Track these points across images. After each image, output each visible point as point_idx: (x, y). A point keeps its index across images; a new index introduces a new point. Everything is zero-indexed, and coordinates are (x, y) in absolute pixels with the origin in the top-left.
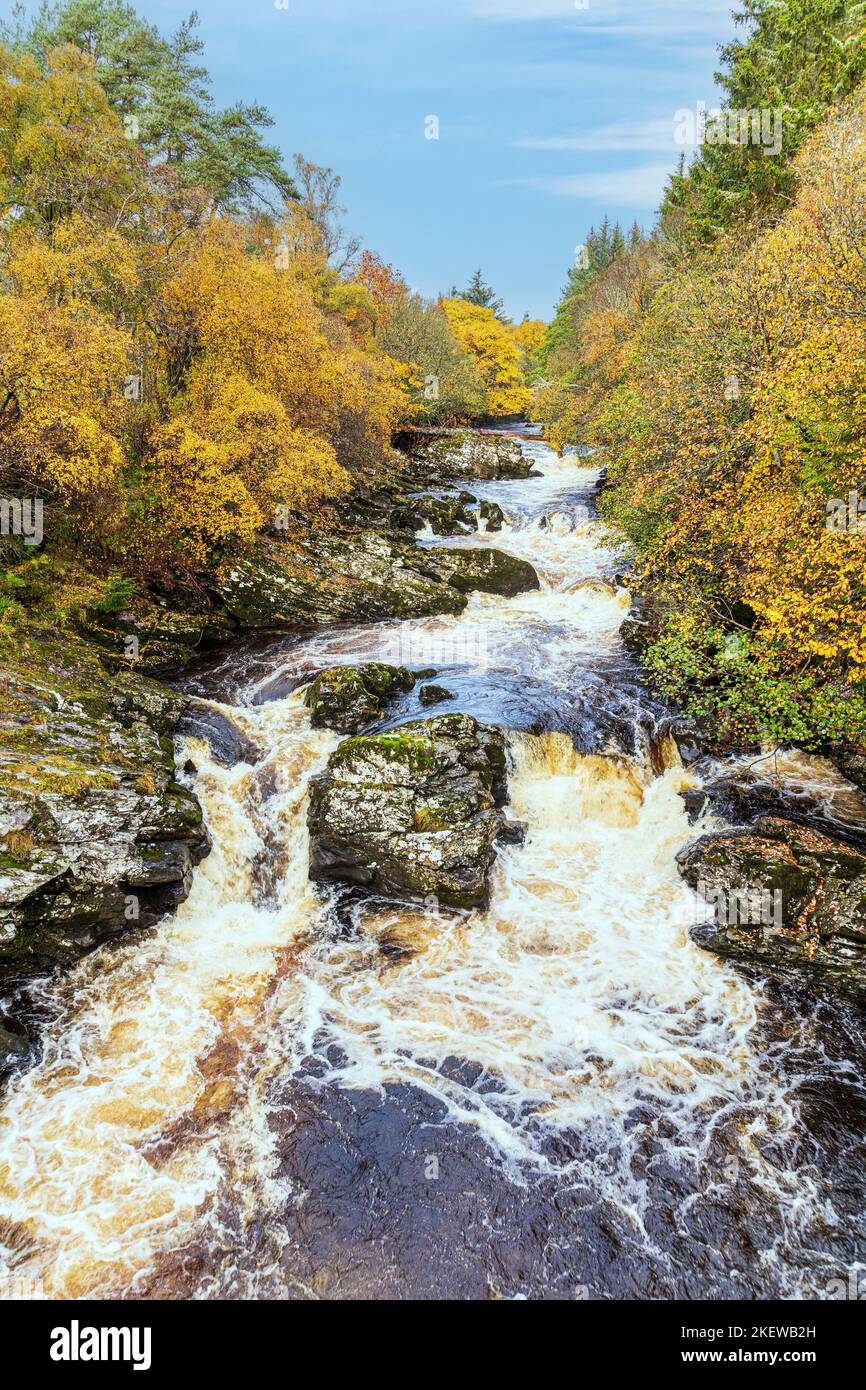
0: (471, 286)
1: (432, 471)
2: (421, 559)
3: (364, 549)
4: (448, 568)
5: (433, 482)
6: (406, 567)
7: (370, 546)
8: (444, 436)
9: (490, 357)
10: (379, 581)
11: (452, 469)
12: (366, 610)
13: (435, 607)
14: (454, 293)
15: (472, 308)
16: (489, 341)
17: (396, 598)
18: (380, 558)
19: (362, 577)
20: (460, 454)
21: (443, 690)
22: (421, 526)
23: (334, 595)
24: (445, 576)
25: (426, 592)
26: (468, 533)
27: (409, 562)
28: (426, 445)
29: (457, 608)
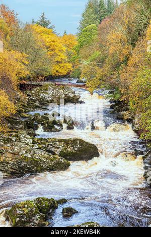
0: (40, 19)
1: (35, 101)
2: (45, 144)
3: (19, 140)
4: (58, 148)
5: (37, 107)
6: (39, 148)
7: (22, 139)
8: (39, 85)
9: (52, 50)
10: (29, 156)
11: (44, 100)
12: (23, 170)
13: (55, 167)
14: (33, 22)
15: (42, 28)
16: (52, 43)
17: (37, 163)
18: (27, 144)
19: (20, 154)
20: (47, 94)
21: (73, 209)
22: (37, 128)
23: (8, 163)
24: (57, 152)
25: (51, 160)
26: (59, 131)
27: (40, 146)
28: (30, 90)
29: (65, 167)
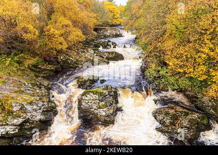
2: (100, 54)
3: (88, 52)
4: (105, 55)
5: (102, 38)
8: (104, 29)
9: (113, 13)
10: (91, 58)
11: (106, 35)
15: (109, 3)
16: (113, 9)
18: (91, 53)
19: (88, 57)
20: (108, 32)
21: (105, 80)
22: (99, 47)
27: (97, 54)
28: (100, 31)
29: (108, 63)
